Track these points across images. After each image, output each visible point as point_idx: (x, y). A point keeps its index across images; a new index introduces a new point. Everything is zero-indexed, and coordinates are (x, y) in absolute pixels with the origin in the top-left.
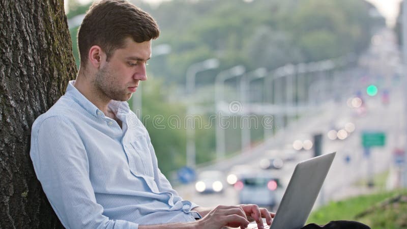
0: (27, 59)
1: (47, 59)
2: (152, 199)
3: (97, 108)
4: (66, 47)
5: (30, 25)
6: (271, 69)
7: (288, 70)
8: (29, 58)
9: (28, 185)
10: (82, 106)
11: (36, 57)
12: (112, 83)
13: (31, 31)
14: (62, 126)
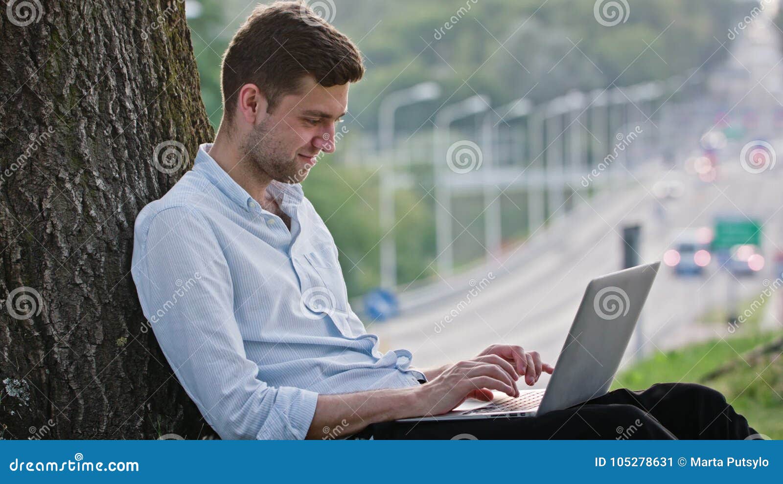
0: (123, 107)
1: (157, 105)
2: (342, 349)
3: (249, 196)
4: (190, 84)
5: (128, 47)
6: (538, 100)
7: (574, 102)
8: (127, 104)
9: (127, 325)
10: (222, 190)
11: (138, 102)
12: (274, 152)
13: (130, 57)
14: (190, 225)
